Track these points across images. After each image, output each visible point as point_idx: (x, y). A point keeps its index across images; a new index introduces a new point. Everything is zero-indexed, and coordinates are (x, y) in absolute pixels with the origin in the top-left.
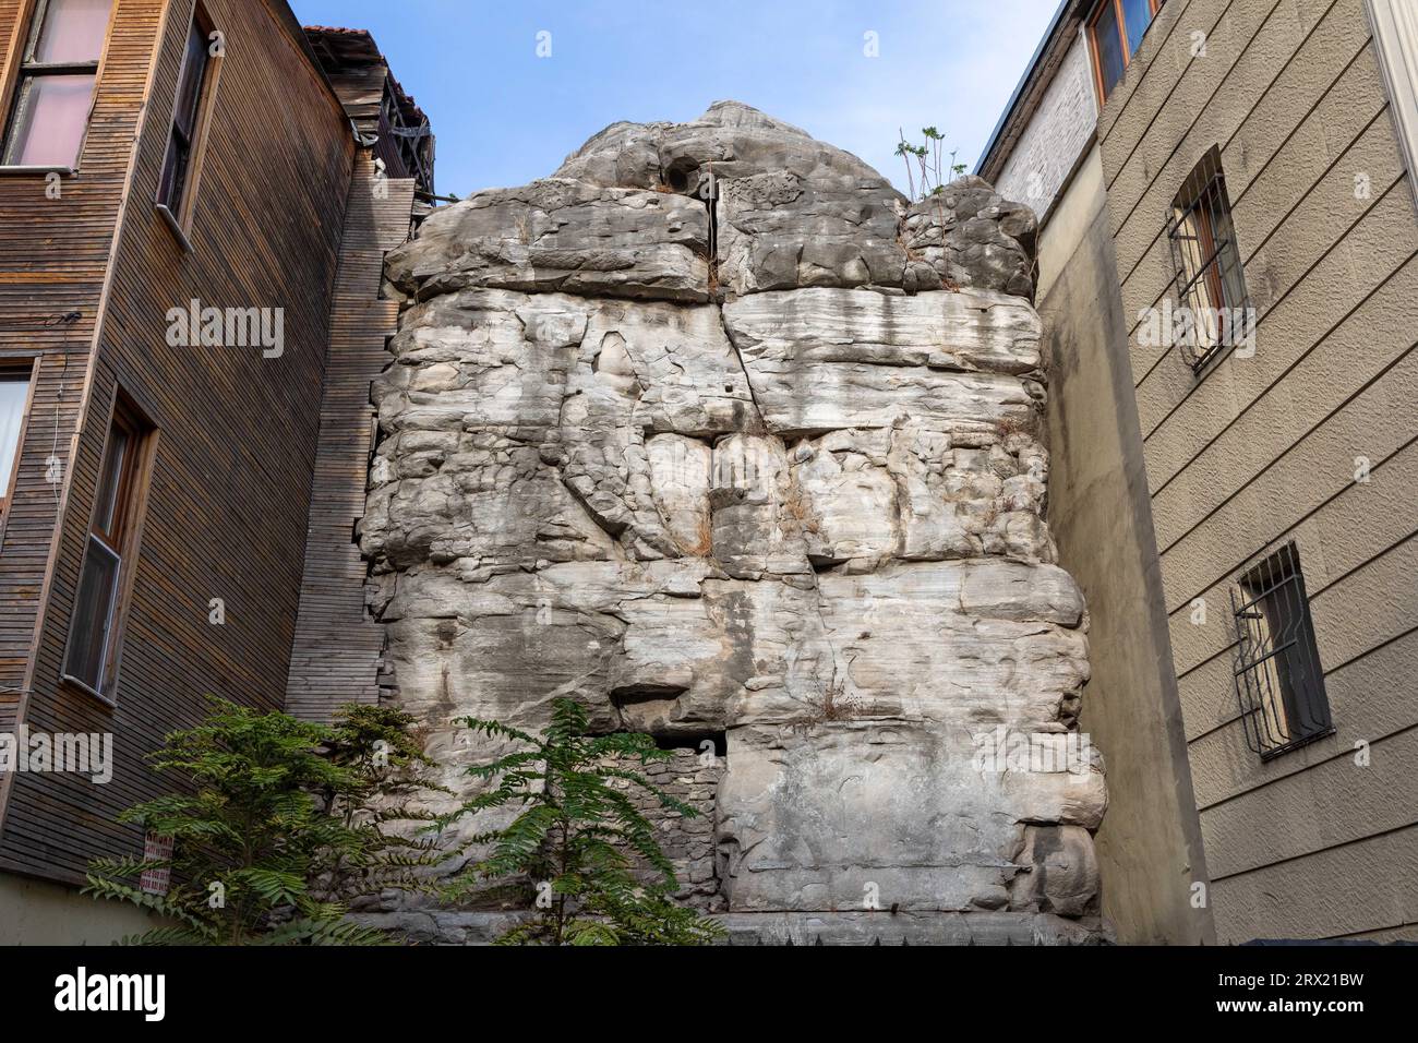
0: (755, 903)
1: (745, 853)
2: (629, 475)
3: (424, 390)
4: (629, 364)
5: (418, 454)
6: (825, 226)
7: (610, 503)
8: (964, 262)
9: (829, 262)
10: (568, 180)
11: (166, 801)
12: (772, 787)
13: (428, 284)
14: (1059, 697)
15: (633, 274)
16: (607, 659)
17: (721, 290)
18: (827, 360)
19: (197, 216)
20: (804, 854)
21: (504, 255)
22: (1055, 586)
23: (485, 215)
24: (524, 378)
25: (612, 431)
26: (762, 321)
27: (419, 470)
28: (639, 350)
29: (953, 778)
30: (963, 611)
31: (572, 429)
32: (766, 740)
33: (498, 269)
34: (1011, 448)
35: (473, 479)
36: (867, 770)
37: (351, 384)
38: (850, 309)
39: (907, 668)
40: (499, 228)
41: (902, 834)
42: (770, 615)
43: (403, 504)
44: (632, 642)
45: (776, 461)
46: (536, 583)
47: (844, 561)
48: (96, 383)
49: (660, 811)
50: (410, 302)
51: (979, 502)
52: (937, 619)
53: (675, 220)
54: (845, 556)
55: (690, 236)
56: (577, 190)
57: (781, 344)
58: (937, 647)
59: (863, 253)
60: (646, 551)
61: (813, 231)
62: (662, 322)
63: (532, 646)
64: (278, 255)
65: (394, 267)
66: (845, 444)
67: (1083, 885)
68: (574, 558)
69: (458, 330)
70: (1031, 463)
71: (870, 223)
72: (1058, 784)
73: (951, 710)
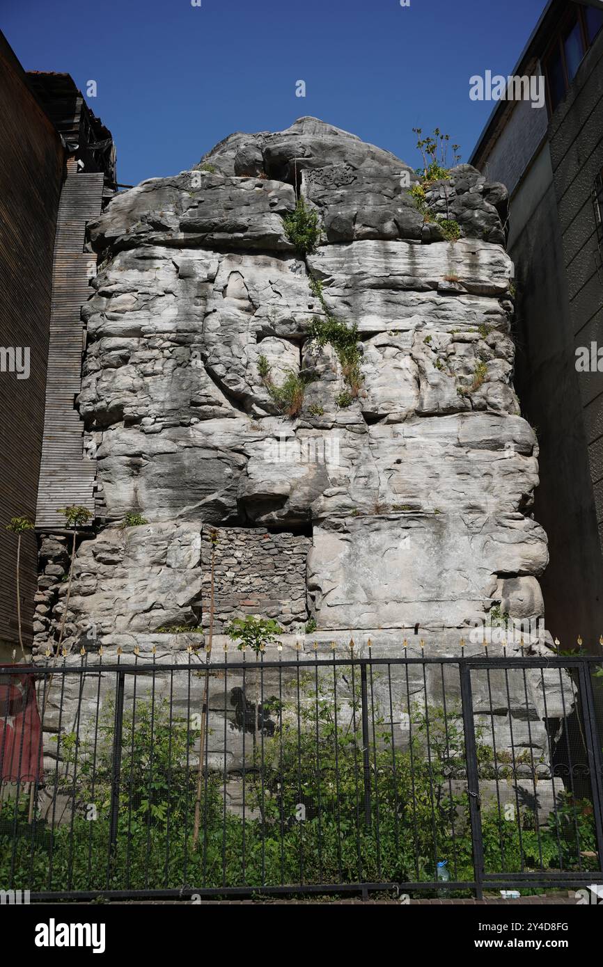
0: (331, 625)
1: (325, 595)
2: (248, 363)
3: (115, 312)
4: (246, 292)
5: (113, 353)
6: (371, 199)
7: (236, 381)
8: (461, 221)
9: (373, 223)
10: (204, 172)
12: (341, 555)
13: (115, 243)
14: (519, 497)
15: (247, 233)
16: (237, 478)
18: (373, 287)
20: (361, 596)
21: (163, 222)
22: (518, 428)
23: (151, 197)
24: (179, 302)
25: (237, 335)
26: (331, 263)
27: (114, 362)
28: (252, 283)
29: (453, 548)
31: (210, 334)
32: (336, 527)
33: (160, 232)
34: (491, 342)
35: (149, 368)
36: (400, 544)
37: (67, 310)
38: (388, 254)
39: (424, 481)
40: (159, 205)
41: (422, 582)
43: (105, 384)
44: (252, 467)
46: (191, 432)
47: (385, 415)
49: (272, 571)
50: (104, 255)
51: (470, 376)
52: (443, 451)
53: (274, 197)
54: (386, 412)
55: (283, 208)
56: (210, 179)
57: (343, 277)
58: (443, 468)
59: (396, 216)
60: (260, 411)
61: (363, 203)
62: (267, 264)
63: (190, 471)
65: (93, 231)
66: (385, 341)
67: (533, 610)
68: (215, 416)
69: (135, 272)
70: (503, 351)
71: (399, 197)
72: (518, 549)
73: (452, 506)
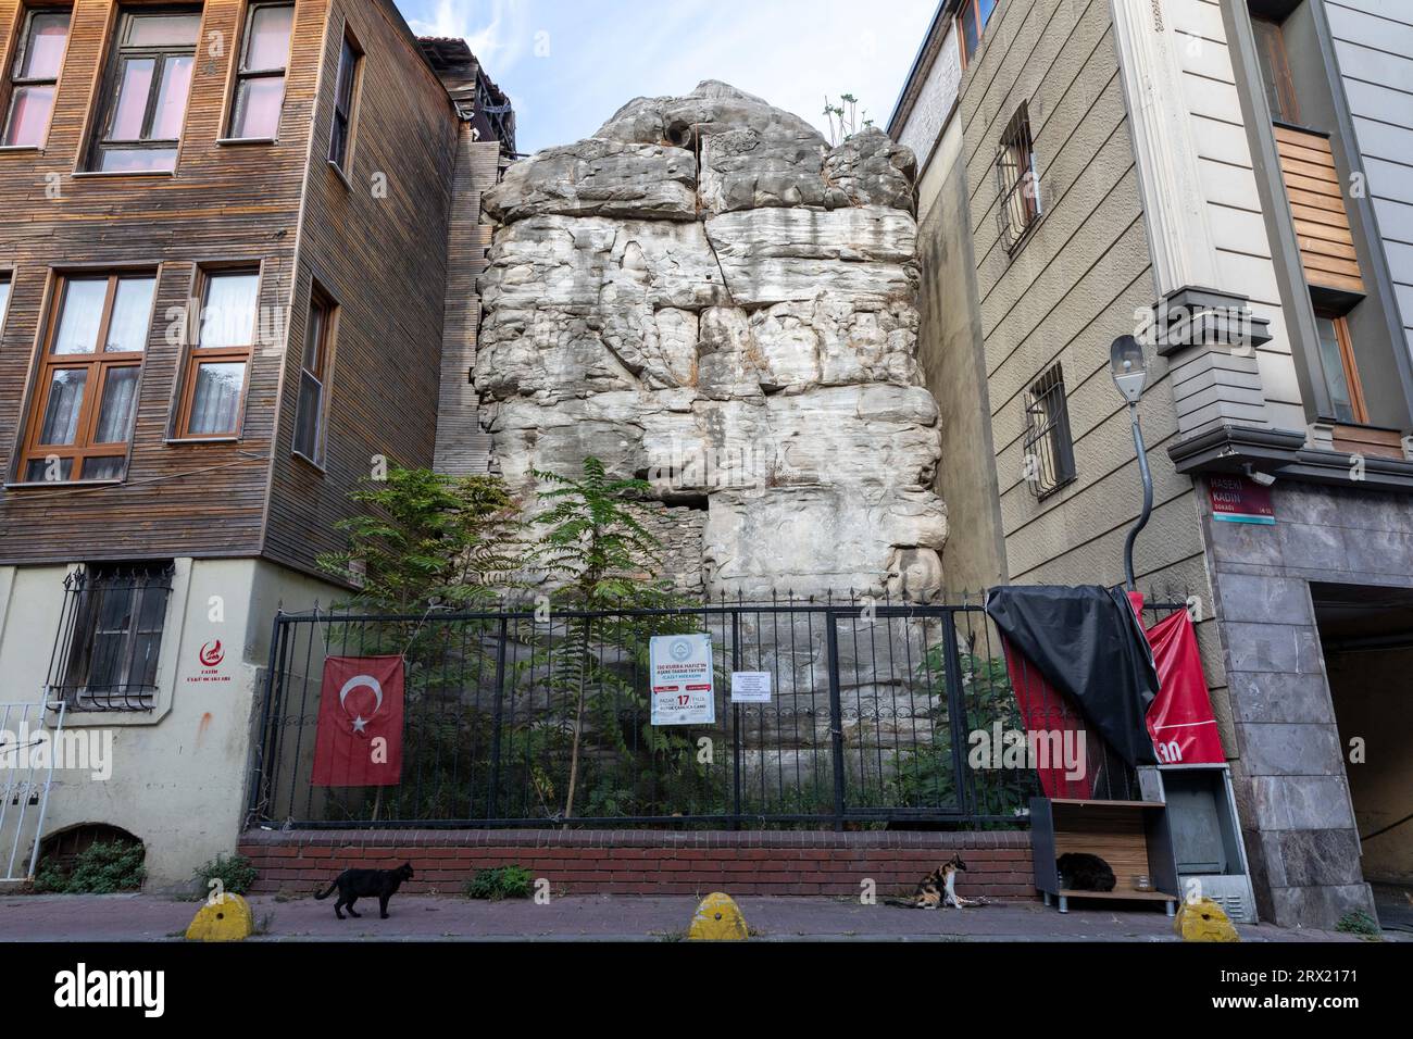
1: (720, 568)
2: (644, 336)
3: (511, 284)
4: (643, 263)
5: (508, 325)
6: (772, 165)
7: (632, 354)
8: (865, 187)
9: (774, 190)
10: (602, 140)
11: (360, 518)
12: (736, 528)
13: (510, 213)
14: (919, 469)
15: (645, 202)
16: (632, 452)
17: (703, 212)
18: (774, 256)
19: (355, 169)
20: (756, 568)
21: (559, 192)
22: (919, 400)
23: (546, 166)
24: (575, 274)
25: (633, 307)
26: (730, 231)
27: (510, 335)
28: (649, 253)
29: (850, 520)
30: (859, 417)
31: (606, 306)
32: (733, 499)
33: (556, 201)
34: (893, 311)
35: (544, 340)
36: (796, 516)
37: (466, 280)
38: (788, 222)
39: (823, 453)
40: (556, 174)
41: (818, 555)
42: (735, 422)
43: (500, 358)
44: (647, 441)
45: (740, 324)
46: (586, 405)
47: (783, 388)
48: (299, 275)
49: (668, 545)
50: (500, 226)
51: (872, 347)
52: (842, 423)
53: (673, 164)
54: (784, 384)
55: (680, 175)
56: (608, 146)
57: (742, 246)
58: (842, 441)
59: (797, 183)
60: (656, 384)
61: (765, 169)
62: (665, 234)
63: (585, 445)
64: (410, 195)
65: (488, 202)
66: (785, 312)
67: (931, 583)
68: (610, 389)
69: (531, 243)
70: (908, 321)
71: (802, 162)
72: (916, 522)
73: (850, 479)
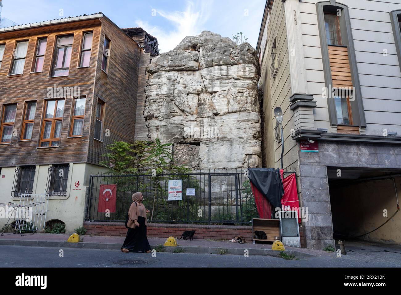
0: (204, 168)
1: (202, 160)
2: (184, 102)
3: (152, 90)
4: (185, 83)
5: (152, 100)
6: (217, 55)
7: (181, 106)
8: (241, 59)
9: (217, 62)
10: (175, 50)
12: (206, 150)
13: (152, 72)
14: (253, 134)
15: (185, 67)
16: (182, 131)
17: (200, 68)
18: (217, 79)
19: (109, 69)
20: (211, 160)
21: (164, 65)
22: (254, 116)
23: (161, 58)
24: (168, 86)
25: (182, 94)
26: (206, 73)
27: (152, 103)
28: (186, 80)
29: (235, 148)
30: (238, 121)
31: (175, 94)
32: (206, 143)
33: (163, 68)
35: (160, 104)
36: (221, 147)
37: (141, 90)
38: (221, 70)
39: (228, 131)
40: (163, 60)
41: (226, 157)
42: (206, 123)
43: (150, 109)
45: (209, 97)
46: (170, 120)
47: (219, 114)
48: (94, 98)
49: (190, 155)
50: (151, 74)
51: (242, 102)
52: (234, 122)
53: (193, 56)
54: (220, 113)
55: (194, 59)
56: (177, 52)
57: (209, 77)
58: (233, 127)
59: (223, 59)
60: (187, 114)
61: (215, 56)
62: (190, 74)
63: (170, 130)
65: (147, 69)
66: (220, 94)
67: (256, 164)
68: (176, 116)
69: (157, 79)
70: (252, 95)
71: (225, 53)
72: (252, 148)
73: (235, 137)
